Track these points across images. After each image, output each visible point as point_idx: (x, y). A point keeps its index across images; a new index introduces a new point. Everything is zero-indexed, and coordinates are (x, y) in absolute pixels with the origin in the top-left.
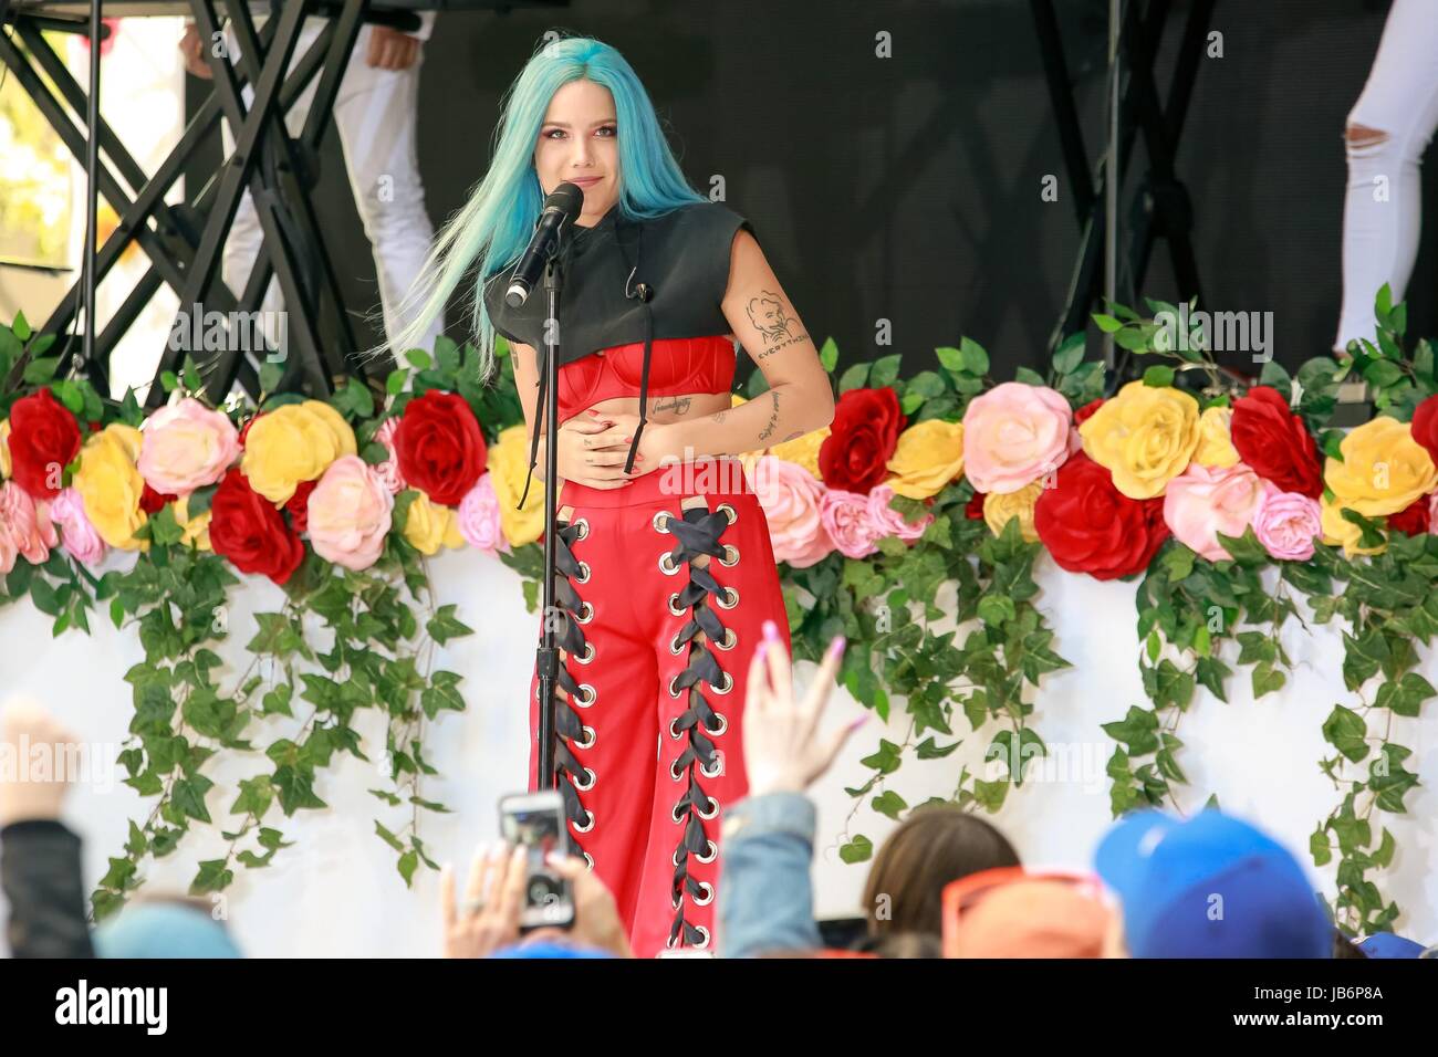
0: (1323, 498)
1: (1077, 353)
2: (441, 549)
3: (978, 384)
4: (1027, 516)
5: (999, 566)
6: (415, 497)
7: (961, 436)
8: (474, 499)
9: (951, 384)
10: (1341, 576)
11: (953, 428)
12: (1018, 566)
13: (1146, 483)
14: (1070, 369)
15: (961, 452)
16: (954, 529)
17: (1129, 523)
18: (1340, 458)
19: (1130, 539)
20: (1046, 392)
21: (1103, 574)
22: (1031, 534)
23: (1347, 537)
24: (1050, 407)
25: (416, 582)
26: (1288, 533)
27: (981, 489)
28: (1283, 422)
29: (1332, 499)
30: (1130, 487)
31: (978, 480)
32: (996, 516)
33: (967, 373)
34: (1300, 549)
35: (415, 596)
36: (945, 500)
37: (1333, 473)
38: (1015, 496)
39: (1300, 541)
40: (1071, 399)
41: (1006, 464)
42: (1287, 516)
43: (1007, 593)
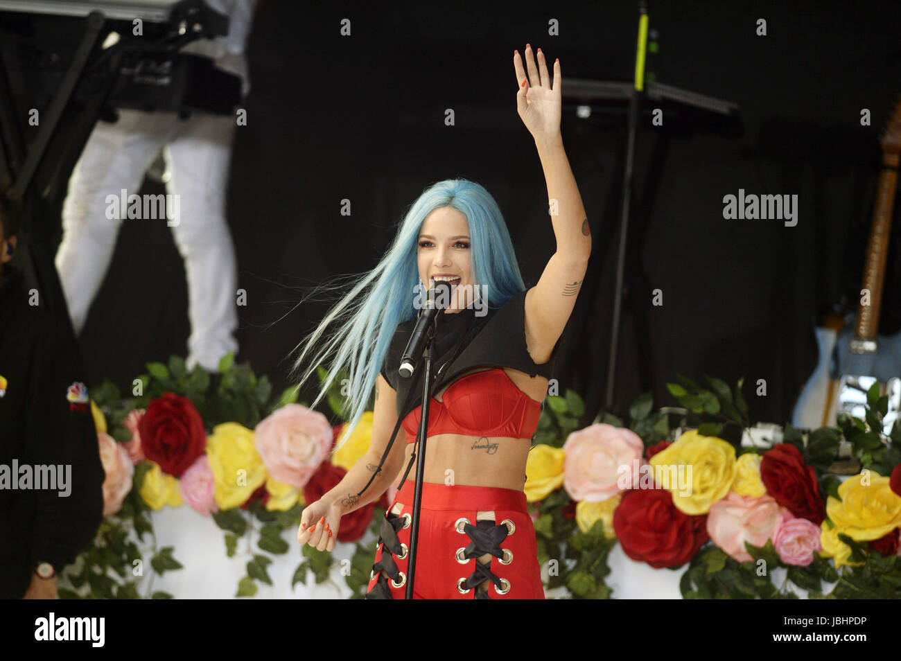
0: (824, 525)
1: (646, 407)
2: (166, 505)
3: (575, 423)
4: (608, 519)
5: (585, 553)
6: (150, 468)
7: (564, 460)
8: (194, 473)
9: (555, 421)
10: (831, 579)
11: (557, 453)
12: (598, 554)
13: (698, 504)
14: (642, 418)
15: (563, 470)
16: (554, 525)
17: (682, 529)
18: (839, 499)
19: (682, 542)
20: (626, 433)
21: (657, 564)
22: (609, 532)
23: (839, 554)
24: (630, 444)
25: (143, 528)
26: (796, 546)
27: (576, 497)
28: (801, 470)
29: (831, 526)
30: (686, 504)
31: (574, 491)
32: (586, 518)
33: (568, 415)
34: (804, 558)
35: (140, 537)
36: (551, 503)
37: (832, 508)
38: (600, 504)
39: (803, 554)
40: (644, 439)
41: (594, 481)
42: (797, 535)
43: (589, 572)
